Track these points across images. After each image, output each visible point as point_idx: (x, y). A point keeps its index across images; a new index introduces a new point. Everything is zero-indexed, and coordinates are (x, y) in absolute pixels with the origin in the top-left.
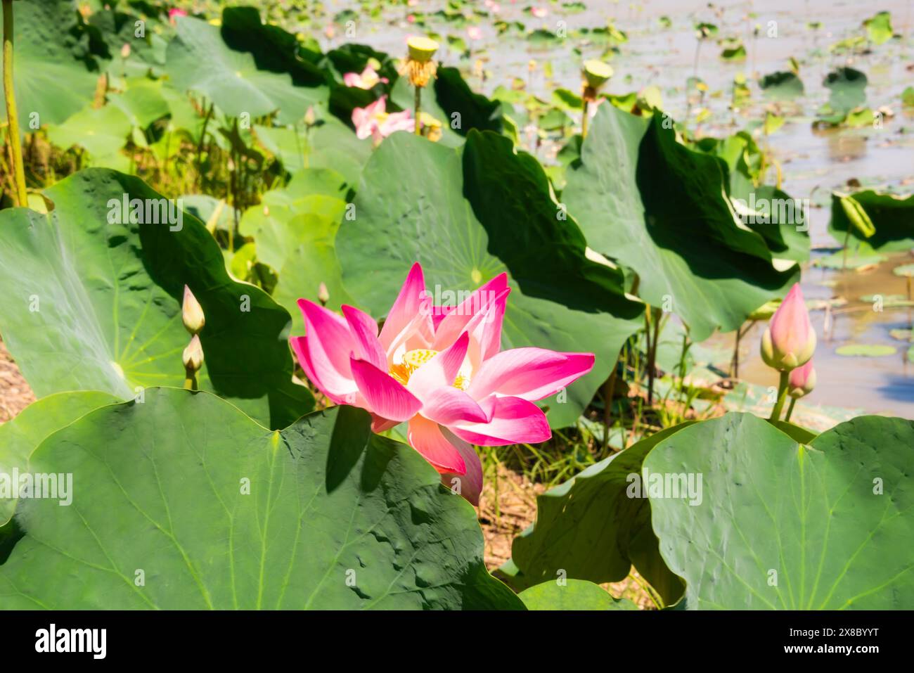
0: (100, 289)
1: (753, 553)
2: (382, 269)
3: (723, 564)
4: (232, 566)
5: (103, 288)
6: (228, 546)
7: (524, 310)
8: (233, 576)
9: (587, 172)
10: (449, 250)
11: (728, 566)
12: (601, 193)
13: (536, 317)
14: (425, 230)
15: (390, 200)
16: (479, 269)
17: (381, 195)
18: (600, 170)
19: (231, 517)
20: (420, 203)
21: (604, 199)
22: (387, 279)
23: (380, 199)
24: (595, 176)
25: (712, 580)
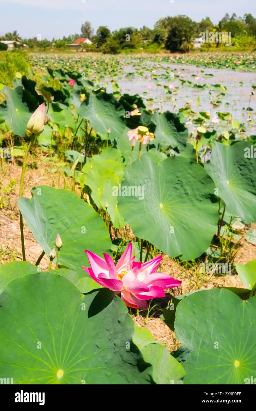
0: (43, 222)
1: (223, 335)
2: (131, 202)
3: (211, 338)
4: (63, 332)
5: (44, 222)
6: (63, 325)
7: (177, 219)
8: (62, 335)
9: (211, 165)
10: (153, 196)
11: (213, 339)
12: (215, 172)
13: (182, 223)
14: (147, 189)
15: (136, 179)
16: (162, 203)
17: (133, 178)
18: (215, 164)
19: (65, 317)
20: (146, 181)
21: (216, 174)
22: (132, 206)
23: (133, 179)
24: (213, 166)
25: (205, 343)
